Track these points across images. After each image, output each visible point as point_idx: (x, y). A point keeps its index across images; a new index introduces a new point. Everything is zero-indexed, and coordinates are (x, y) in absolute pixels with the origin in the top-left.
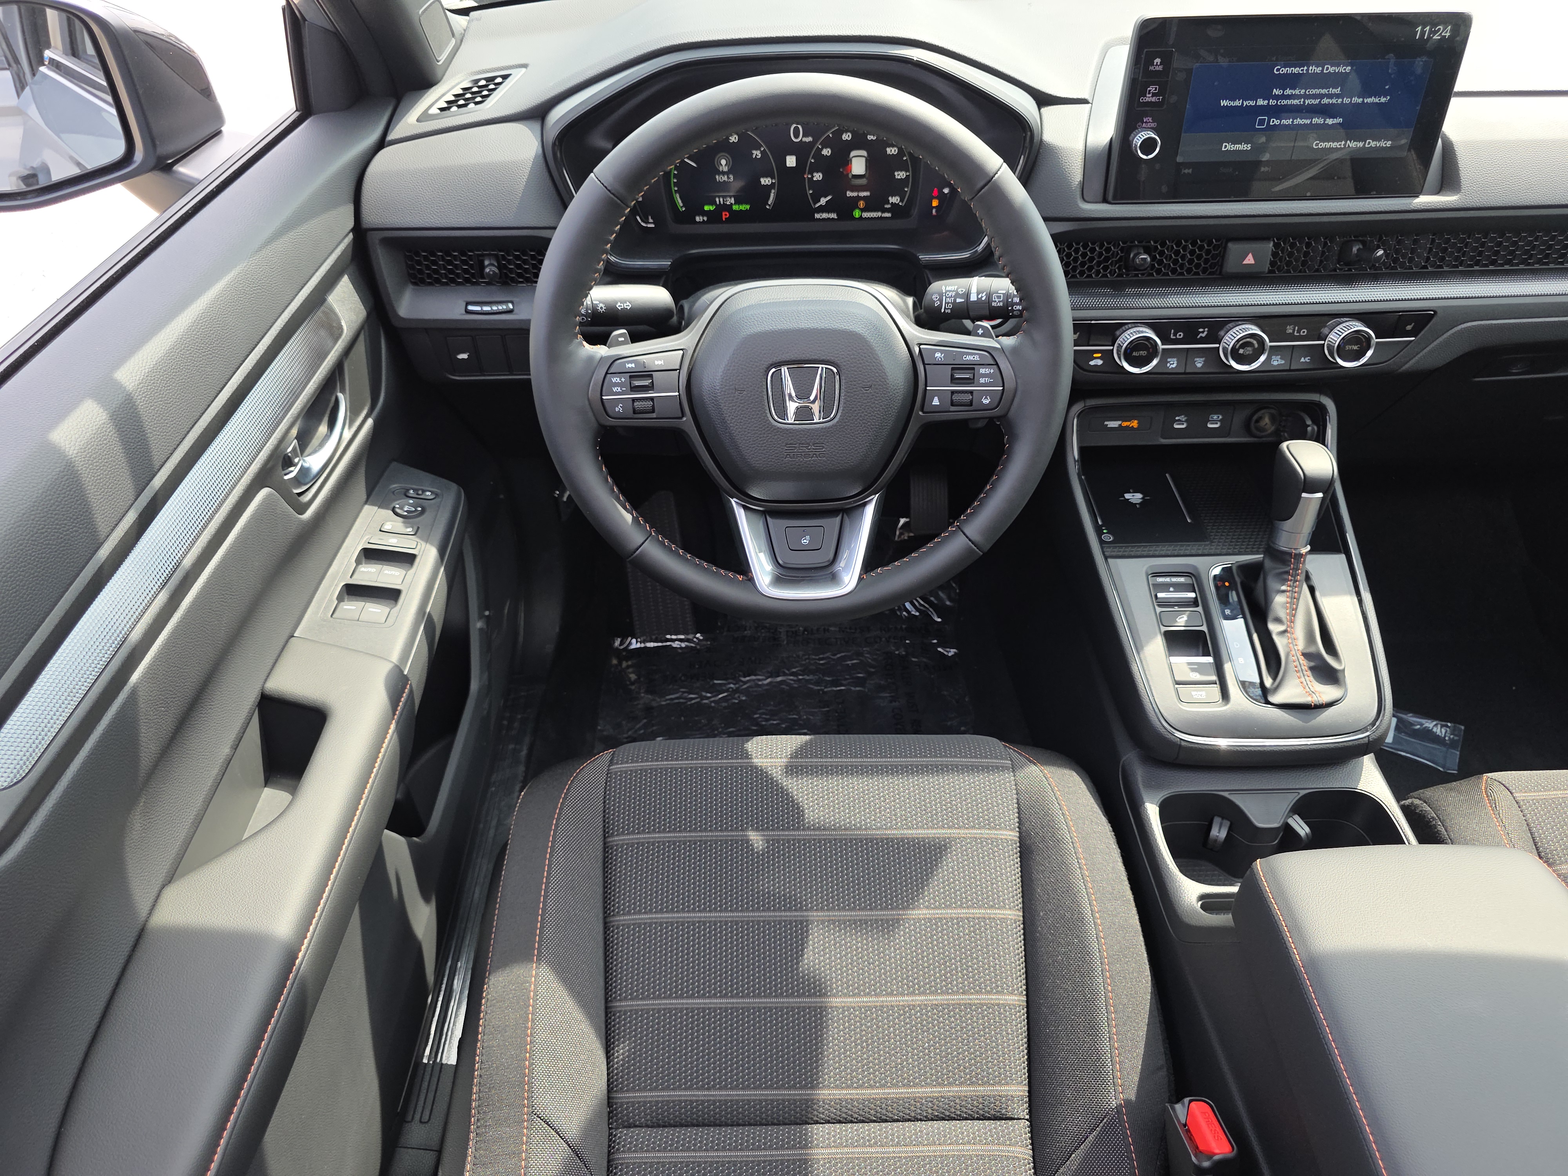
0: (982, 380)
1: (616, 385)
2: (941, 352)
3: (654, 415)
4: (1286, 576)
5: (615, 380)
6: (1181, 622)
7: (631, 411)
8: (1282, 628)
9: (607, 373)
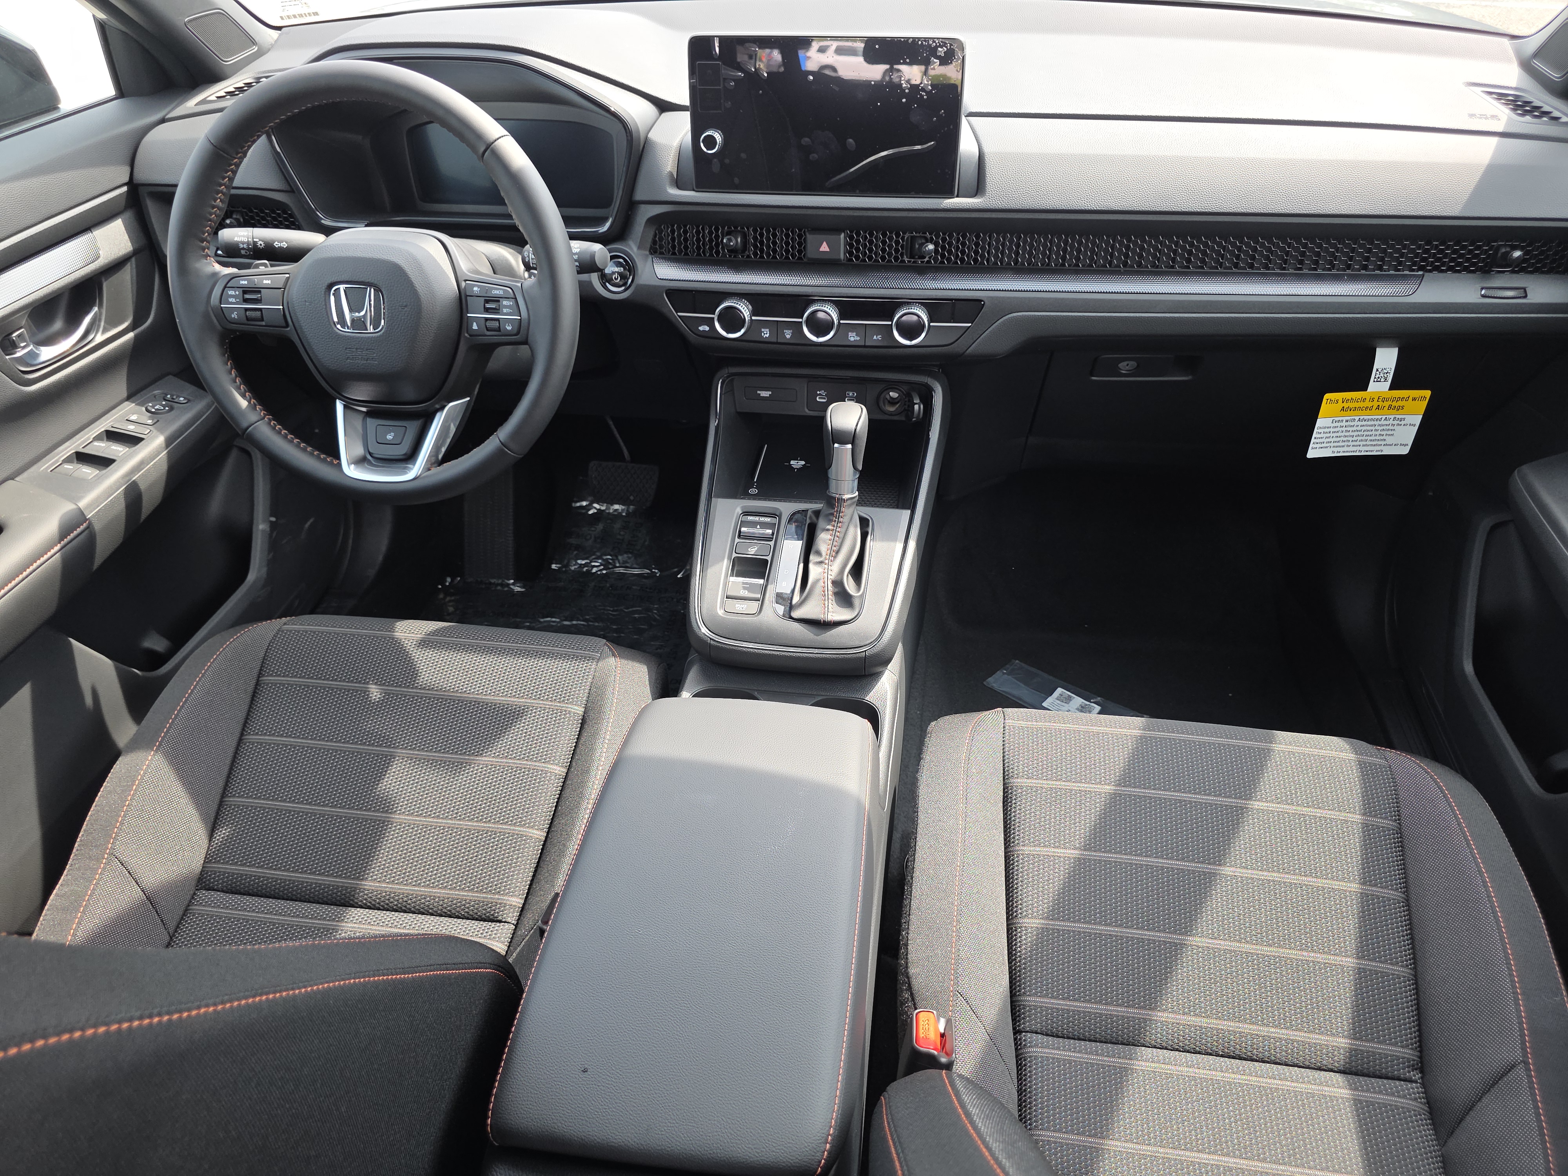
0: (505, 311)
1: (232, 296)
2: (478, 286)
3: (264, 323)
4: (831, 517)
5: (231, 292)
6: (752, 551)
7: (245, 318)
8: (819, 559)
9: (225, 287)
